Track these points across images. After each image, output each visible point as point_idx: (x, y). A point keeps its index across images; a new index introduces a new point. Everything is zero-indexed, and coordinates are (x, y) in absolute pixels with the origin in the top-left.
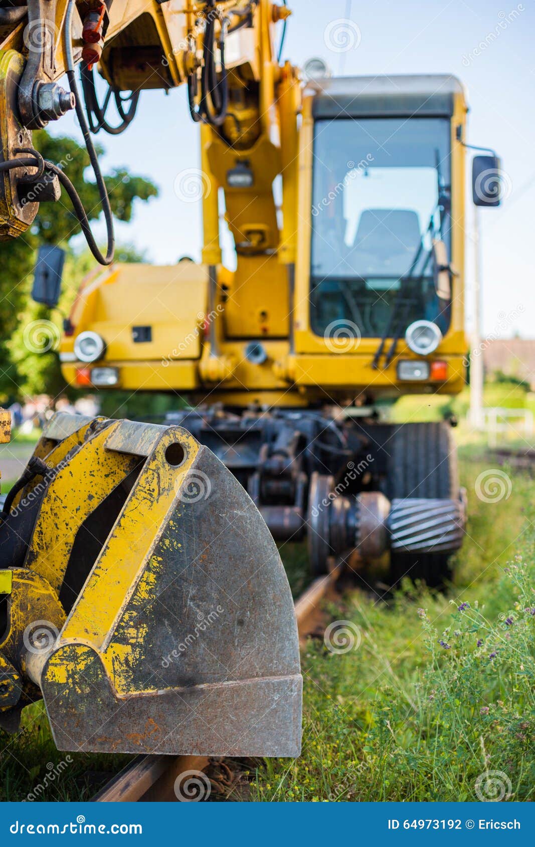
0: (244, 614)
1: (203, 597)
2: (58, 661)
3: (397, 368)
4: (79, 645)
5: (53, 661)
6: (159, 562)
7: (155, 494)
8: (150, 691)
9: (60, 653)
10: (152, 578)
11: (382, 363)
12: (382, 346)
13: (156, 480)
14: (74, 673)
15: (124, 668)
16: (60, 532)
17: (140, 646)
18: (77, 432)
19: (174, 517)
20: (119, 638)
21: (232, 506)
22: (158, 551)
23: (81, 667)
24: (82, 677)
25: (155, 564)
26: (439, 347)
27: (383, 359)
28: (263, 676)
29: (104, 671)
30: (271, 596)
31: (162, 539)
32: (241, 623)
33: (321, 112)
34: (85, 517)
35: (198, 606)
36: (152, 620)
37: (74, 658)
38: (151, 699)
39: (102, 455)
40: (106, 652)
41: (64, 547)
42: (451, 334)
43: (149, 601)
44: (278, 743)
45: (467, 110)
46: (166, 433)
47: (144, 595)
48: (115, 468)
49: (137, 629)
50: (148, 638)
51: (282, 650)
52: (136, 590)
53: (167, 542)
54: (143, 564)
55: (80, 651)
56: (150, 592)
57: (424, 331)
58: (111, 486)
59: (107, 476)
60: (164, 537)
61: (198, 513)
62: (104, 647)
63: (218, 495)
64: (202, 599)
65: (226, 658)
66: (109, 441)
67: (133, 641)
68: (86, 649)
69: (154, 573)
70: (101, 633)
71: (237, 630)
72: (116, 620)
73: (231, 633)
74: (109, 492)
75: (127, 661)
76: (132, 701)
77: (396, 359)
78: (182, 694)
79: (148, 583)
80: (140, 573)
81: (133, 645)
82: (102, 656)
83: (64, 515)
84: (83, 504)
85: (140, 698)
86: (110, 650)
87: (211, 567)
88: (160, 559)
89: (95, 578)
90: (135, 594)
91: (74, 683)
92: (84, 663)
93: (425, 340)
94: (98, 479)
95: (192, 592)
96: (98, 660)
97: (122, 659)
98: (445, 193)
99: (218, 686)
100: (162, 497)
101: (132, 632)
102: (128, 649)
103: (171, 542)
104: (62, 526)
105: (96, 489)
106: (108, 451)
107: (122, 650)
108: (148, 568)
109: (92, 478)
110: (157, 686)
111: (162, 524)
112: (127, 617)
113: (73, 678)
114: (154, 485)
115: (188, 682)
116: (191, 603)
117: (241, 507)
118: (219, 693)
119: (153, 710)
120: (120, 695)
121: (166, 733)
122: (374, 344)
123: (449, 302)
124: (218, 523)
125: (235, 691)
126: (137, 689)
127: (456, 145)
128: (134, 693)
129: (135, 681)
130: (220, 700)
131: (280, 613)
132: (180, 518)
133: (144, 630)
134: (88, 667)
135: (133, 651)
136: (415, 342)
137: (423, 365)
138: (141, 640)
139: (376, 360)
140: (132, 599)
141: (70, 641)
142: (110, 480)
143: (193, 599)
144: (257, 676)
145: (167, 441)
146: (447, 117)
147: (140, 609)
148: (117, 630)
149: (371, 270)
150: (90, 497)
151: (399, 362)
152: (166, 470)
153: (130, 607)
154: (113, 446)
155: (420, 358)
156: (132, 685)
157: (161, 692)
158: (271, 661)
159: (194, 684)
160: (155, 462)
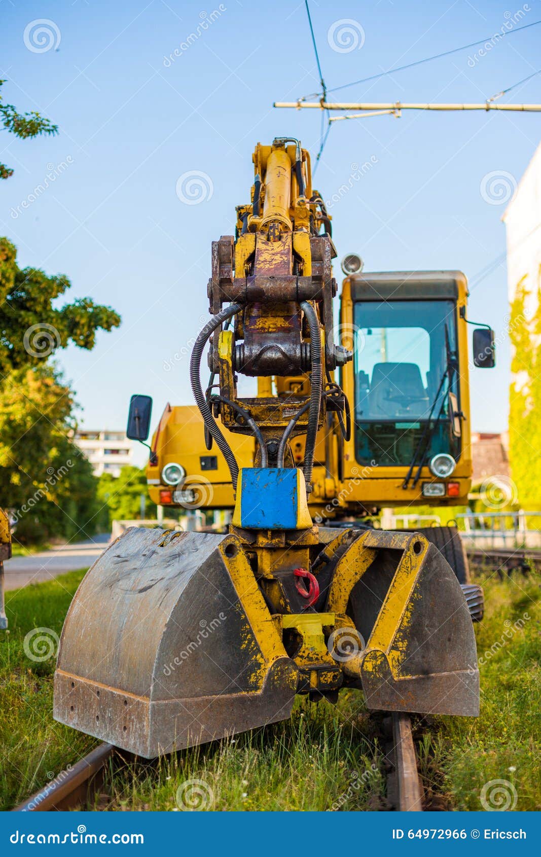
0: (451, 635)
1: (432, 626)
2: (369, 659)
3: (422, 488)
4: (378, 651)
5: (367, 659)
6: (412, 606)
7: (409, 569)
8: (409, 677)
9: (370, 655)
10: (409, 614)
11: (410, 485)
12: (411, 471)
13: (409, 562)
14: (376, 666)
15: (397, 664)
16: (342, 594)
17: (404, 652)
18: (337, 537)
19: (418, 582)
20: (394, 648)
21: (444, 576)
22: (412, 600)
23: (379, 663)
24: (379, 669)
25: (411, 607)
26: (454, 472)
27: (411, 481)
28: (460, 670)
29: (388, 665)
30: (463, 625)
31: (413, 594)
32: (449, 640)
33: (358, 297)
34: (353, 585)
35: (430, 630)
36: (409, 637)
37: (375, 658)
38: (410, 681)
39: (362, 551)
40: (389, 655)
41: (344, 602)
42: (461, 462)
43: (408, 628)
44: (469, 708)
45: (467, 295)
46: (414, 536)
47: (405, 624)
48: (367, 557)
49: (403, 642)
50: (408, 647)
51: (469, 655)
52: (402, 621)
53: (416, 595)
54: (405, 607)
55: (378, 654)
56: (408, 622)
57: (443, 461)
58: (366, 568)
59: (364, 561)
60: (414, 592)
61: (429, 579)
62: (388, 652)
63: (438, 569)
64: (431, 626)
65: (443, 659)
66: (365, 542)
67: (401, 649)
68: (381, 653)
69: (410, 612)
70: (386, 645)
71: (448, 643)
72: (393, 637)
73: (445, 645)
74: (365, 571)
75: (398, 660)
76: (400, 681)
77: (421, 481)
78: (423, 679)
79: (407, 618)
80: (403, 612)
81: (401, 651)
82: (387, 657)
83: (344, 584)
84: (353, 578)
85: (405, 681)
86: (391, 654)
87: (435, 608)
88: (412, 604)
89: (384, 615)
90: (401, 623)
91: (375, 671)
92: (380, 660)
93: (445, 468)
94: (360, 564)
95: (427, 622)
96: (386, 659)
97: (396, 659)
98: (454, 358)
99: (439, 675)
100: (412, 571)
101: (400, 644)
102: (399, 653)
103: (417, 595)
104: (343, 590)
105: (358, 569)
106: (365, 547)
107: (396, 654)
108: (407, 609)
109: (356, 563)
110: (412, 675)
111: (413, 585)
112: (398, 636)
113: (376, 669)
114: (409, 565)
115: (426, 672)
116: (426, 629)
117: (448, 576)
118: (441, 678)
119: (411, 687)
120: (396, 679)
121: (417, 700)
122: (405, 470)
123: (460, 439)
124: (438, 584)
125: (448, 677)
126: (403, 675)
127: (460, 321)
128: (402, 678)
129: (402, 671)
130: (441, 682)
131: (467, 634)
132: (421, 582)
133: (406, 643)
134: (382, 663)
135: (401, 655)
136: (437, 469)
137: (441, 486)
138: (404, 649)
139: (407, 482)
140: (400, 626)
141: (373, 649)
142: (365, 564)
143: (427, 627)
144: (458, 670)
145: (414, 541)
146: (454, 300)
147: (404, 632)
148: (394, 643)
149: (398, 415)
150: (356, 574)
151: (424, 483)
152: (414, 556)
153: (399, 630)
154: (369, 545)
155: (440, 480)
156: (401, 673)
157: (414, 678)
158: (464, 662)
159: (428, 674)
160: (409, 552)
